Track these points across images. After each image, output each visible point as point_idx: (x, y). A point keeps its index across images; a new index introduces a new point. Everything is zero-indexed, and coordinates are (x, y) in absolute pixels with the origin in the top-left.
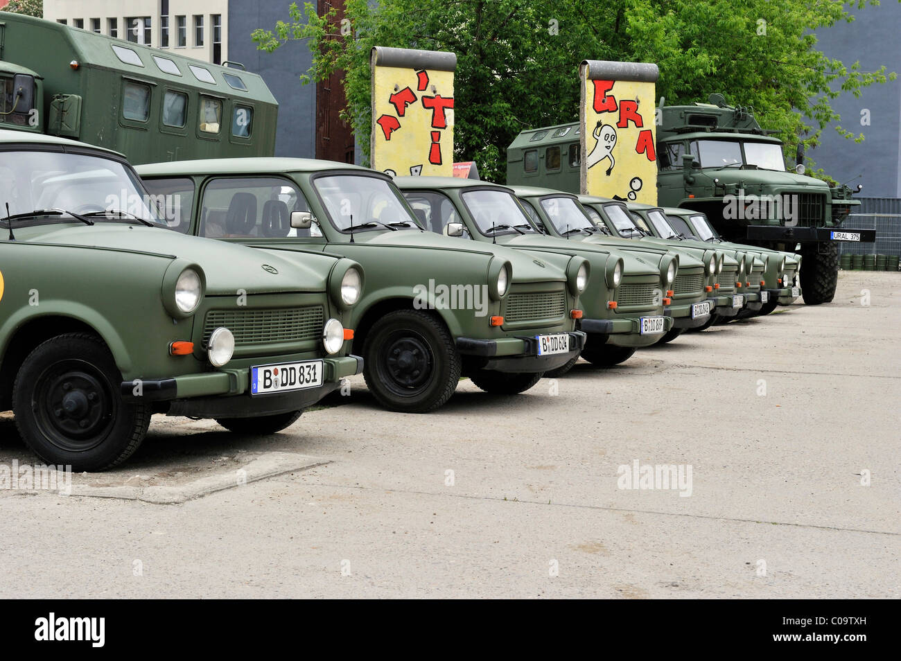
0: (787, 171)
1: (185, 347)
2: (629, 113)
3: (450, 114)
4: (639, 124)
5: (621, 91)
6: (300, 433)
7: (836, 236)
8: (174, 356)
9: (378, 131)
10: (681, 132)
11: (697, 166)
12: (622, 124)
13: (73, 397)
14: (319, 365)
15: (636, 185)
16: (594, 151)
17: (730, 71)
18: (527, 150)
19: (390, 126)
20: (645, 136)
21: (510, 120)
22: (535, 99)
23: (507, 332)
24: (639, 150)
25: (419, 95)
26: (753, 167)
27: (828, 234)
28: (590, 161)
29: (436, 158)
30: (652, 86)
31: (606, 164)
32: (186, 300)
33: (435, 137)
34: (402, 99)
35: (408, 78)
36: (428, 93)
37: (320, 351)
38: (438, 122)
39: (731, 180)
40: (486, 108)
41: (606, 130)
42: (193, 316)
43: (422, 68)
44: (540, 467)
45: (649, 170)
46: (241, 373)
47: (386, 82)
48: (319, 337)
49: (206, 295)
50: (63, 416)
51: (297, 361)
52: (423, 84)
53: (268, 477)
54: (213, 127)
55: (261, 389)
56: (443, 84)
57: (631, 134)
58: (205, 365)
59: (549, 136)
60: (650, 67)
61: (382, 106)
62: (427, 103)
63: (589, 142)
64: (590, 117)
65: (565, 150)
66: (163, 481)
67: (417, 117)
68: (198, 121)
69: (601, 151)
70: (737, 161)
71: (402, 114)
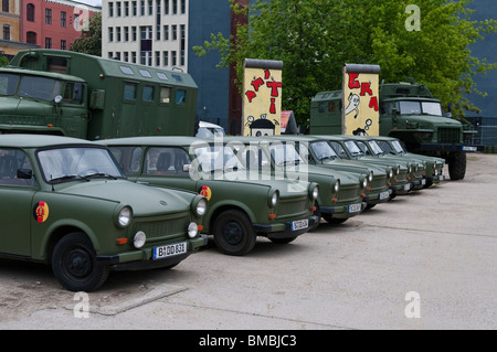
0: (443, 116)
1: (124, 240)
2: (366, 88)
3: (280, 90)
4: (370, 93)
5: (362, 78)
6: (181, 269)
7: (465, 148)
8: (118, 244)
9: (246, 98)
10: (392, 97)
11: (399, 113)
12: (362, 94)
13: (77, 260)
14: (185, 244)
15: (369, 123)
16: (349, 107)
17: (422, 61)
18: (320, 103)
19: (251, 95)
20: (373, 100)
21: (314, 86)
22: (327, 75)
23: (277, 221)
24: (370, 106)
25: (265, 81)
26: (426, 114)
27: (461, 147)
28: (347, 111)
29: (273, 110)
30: (377, 76)
31: (354, 113)
32: (124, 220)
33: (273, 101)
34: (257, 83)
35: (260, 73)
36: (270, 80)
37: (186, 237)
38: (274, 93)
39: (414, 121)
40: (303, 79)
41: (355, 97)
42: (127, 227)
43: (267, 68)
44: (279, 293)
45: (375, 115)
46: (149, 250)
47: (250, 75)
48: (186, 230)
49: (133, 217)
50: (73, 268)
51: (175, 242)
52: (267, 76)
53: (156, 299)
54: (167, 100)
55: (158, 256)
56: (277, 76)
57: (367, 99)
58: (132, 248)
59: (330, 96)
60: (377, 67)
61: (248, 87)
62: (269, 85)
63: (346, 102)
64: (347, 91)
65: (338, 103)
66: (112, 299)
67: (265, 91)
68: (159, 98)
69: (352, 107)
70: (418, 111)
71: (257, 90)
